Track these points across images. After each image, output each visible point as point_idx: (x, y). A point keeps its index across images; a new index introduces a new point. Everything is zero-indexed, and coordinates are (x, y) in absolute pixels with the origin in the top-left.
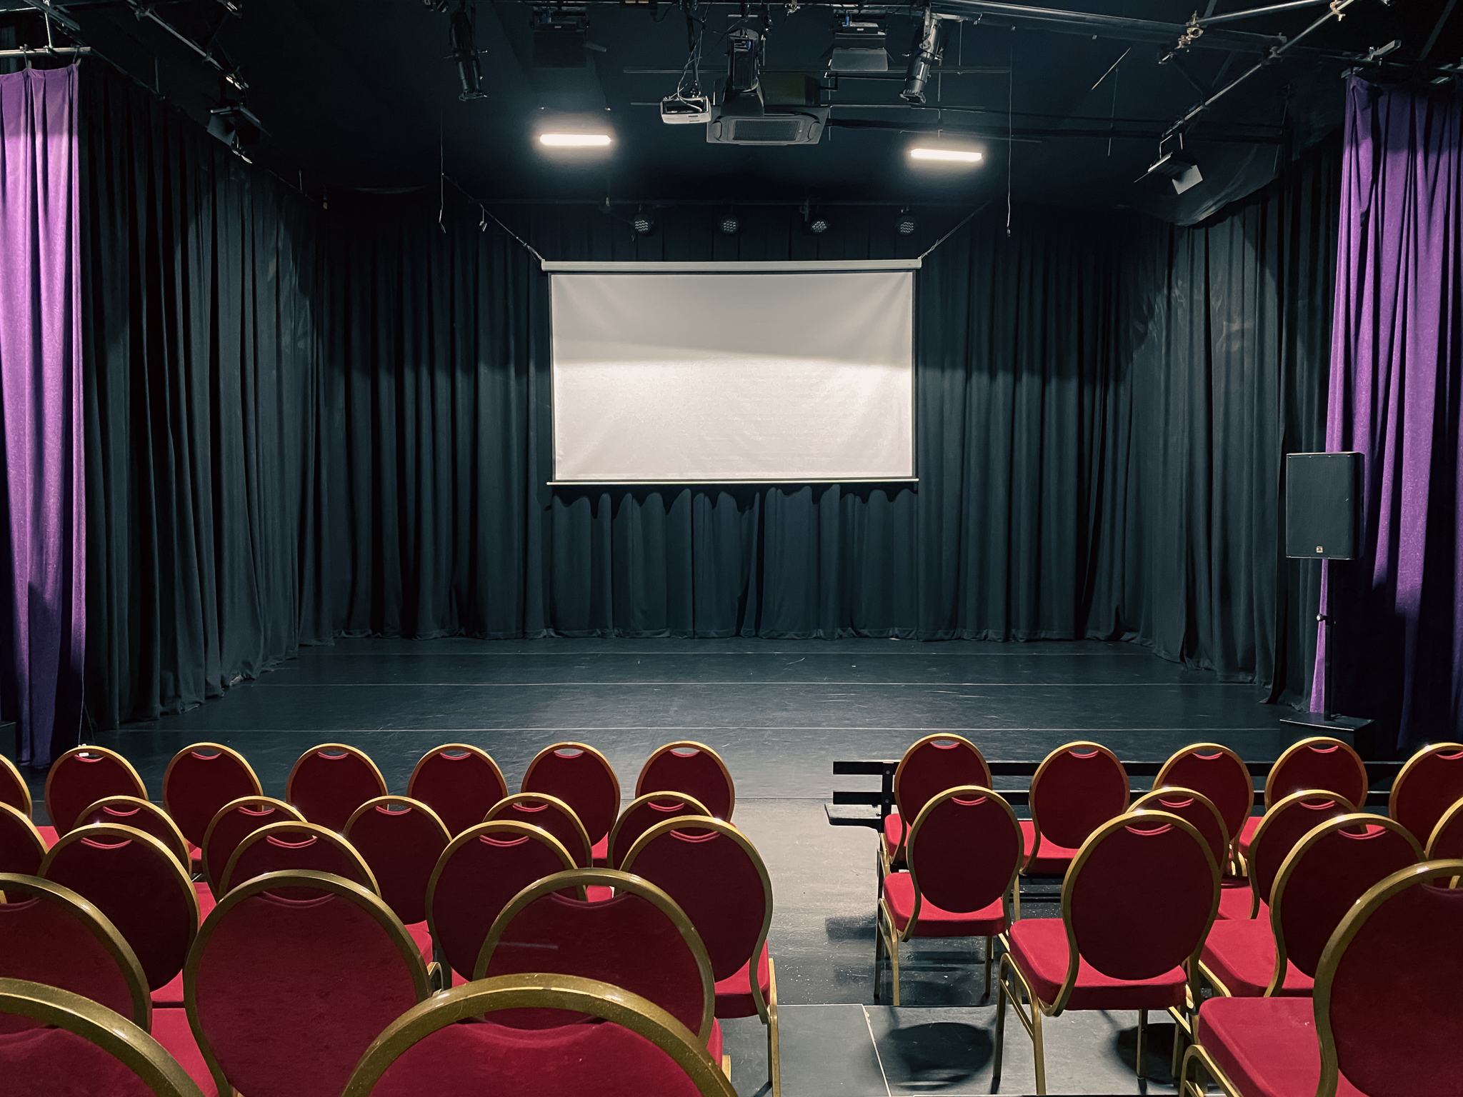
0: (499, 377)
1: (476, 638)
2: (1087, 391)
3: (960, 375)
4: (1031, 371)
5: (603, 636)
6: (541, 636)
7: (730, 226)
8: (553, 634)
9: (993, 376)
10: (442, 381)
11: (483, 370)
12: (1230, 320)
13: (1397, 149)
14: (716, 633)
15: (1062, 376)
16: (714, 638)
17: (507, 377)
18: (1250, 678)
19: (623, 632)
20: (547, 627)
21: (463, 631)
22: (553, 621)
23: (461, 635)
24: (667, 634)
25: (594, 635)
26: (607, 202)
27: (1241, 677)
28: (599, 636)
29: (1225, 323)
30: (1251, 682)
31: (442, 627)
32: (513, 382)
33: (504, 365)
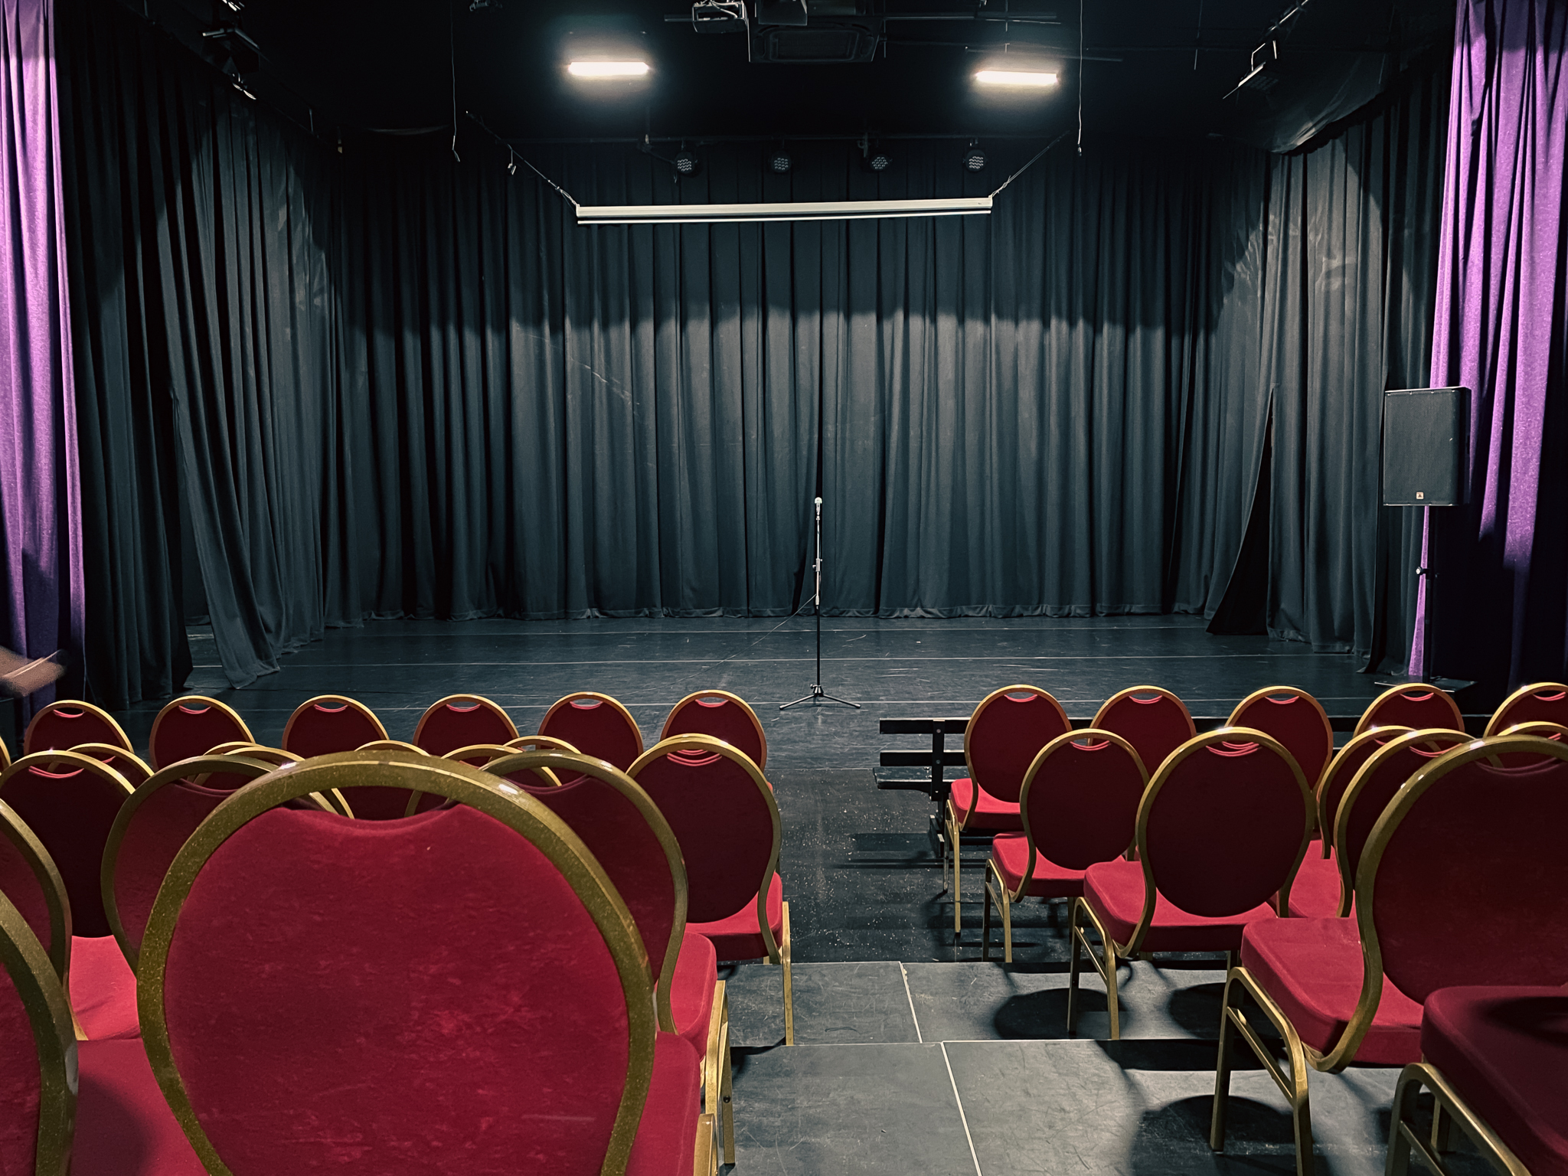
0: (532, 336)
1: (515, 618)
2: (1175, 343)
3: (1035, 326)
4: (1113, 322)
5: (651, 616)
6: (585, 617)
7: (781, 164)
8: (597, 614)
9: (1072, 324)
10: (471, 340)
11: (515, 328)
12: (1329, 255)
13: (1514, 48)
14: (773, 612)
15: (1148, 325)
16: (769, 616)
17: (541, 334)
18: (1347, 648)
19: (673, 612)
20: (591, 607)
21: (501, 612)
22: (597, 600)
23: (499, 616)
24: (719, 613)
25: (641, 615)
26: (647, 140)
27: (1338, 647)
28: (646, 616)
29: (1324, 259)
30: (1349, 652)
31: (479, 607)
32: (547, 340)
33: (538, 324)
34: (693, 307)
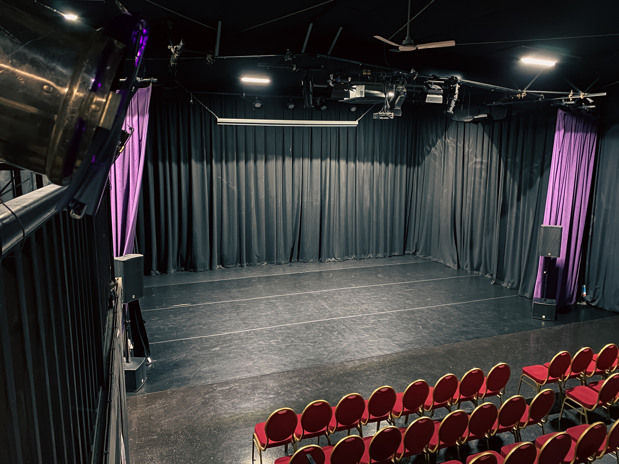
0: (199, 166)
1: (191, 271)
3: (370, 164)
4: (392, 163)
5: (242, 266)
6: (217, 269)
7: (291, 106)
8: (222, 267)
9: (380, 163)
10: (174, 167)
11: (193, 162)
14: (284, 262)
15: (402, 164)
17: (203, 165)
18: (478, 273)
19: (249, 264)
20: (219, 264)
22: (222, 262)
24: (265, 264)
25: (237, 266)
26: (244, 95)
27: (475, 272)
31: (175, 268)
32: (205, 168)
33: (202, 161)
34: (259, 156)
